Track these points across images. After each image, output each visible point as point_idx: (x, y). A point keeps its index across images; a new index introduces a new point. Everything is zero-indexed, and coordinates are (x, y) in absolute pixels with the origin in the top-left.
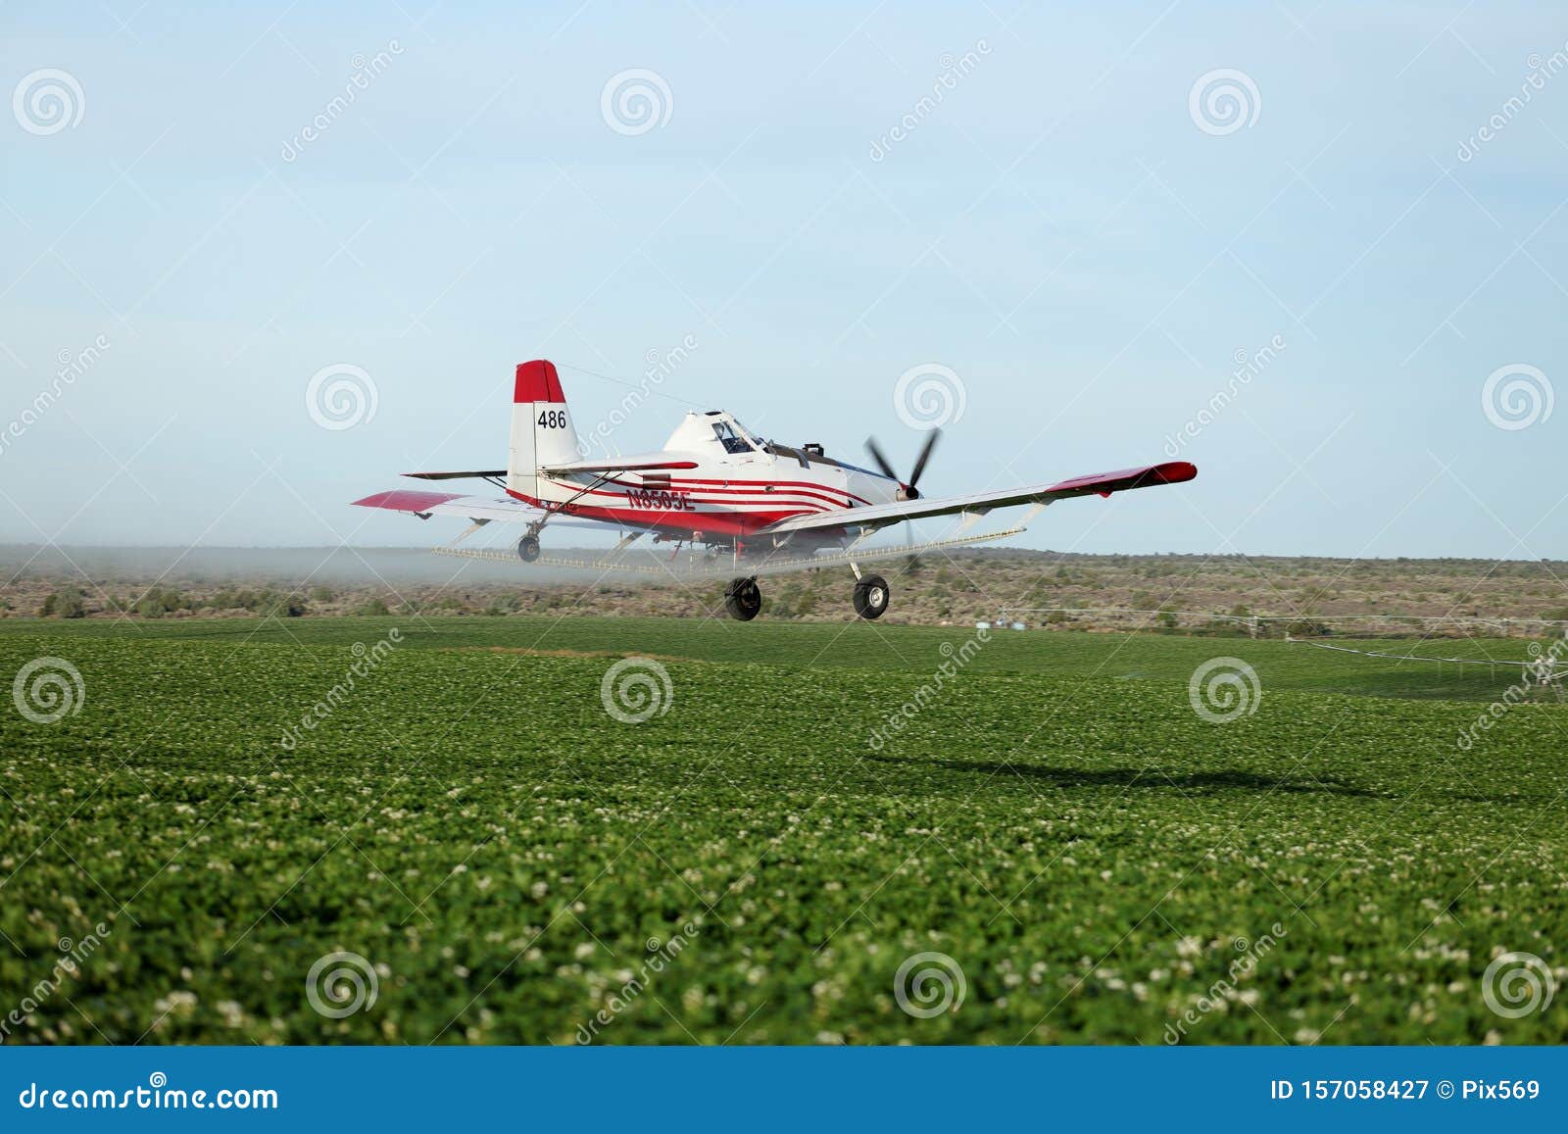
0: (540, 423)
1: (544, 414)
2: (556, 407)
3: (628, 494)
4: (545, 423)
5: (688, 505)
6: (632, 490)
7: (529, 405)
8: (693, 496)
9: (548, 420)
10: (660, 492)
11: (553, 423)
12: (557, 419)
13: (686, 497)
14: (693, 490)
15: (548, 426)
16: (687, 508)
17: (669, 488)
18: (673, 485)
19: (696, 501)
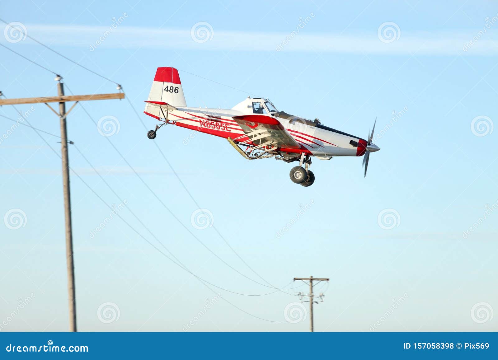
0: (165, 90)
1: (168, 87)
2: (175, 85)
3: (200, 121)
4: (167, 90)
5: (228, 129)
6: (202, 120)
7: (161, 83)
8: (231, 126)
9: (169, 89)
10: (215, 123)
11: (171, 91)
12: (174, 89)
13: (227, 126)
14: (231, 124)
15: (169, 91)
16: (227, 130)
17: (220, 122)
18: (222, 120)
19: (231, 128)
